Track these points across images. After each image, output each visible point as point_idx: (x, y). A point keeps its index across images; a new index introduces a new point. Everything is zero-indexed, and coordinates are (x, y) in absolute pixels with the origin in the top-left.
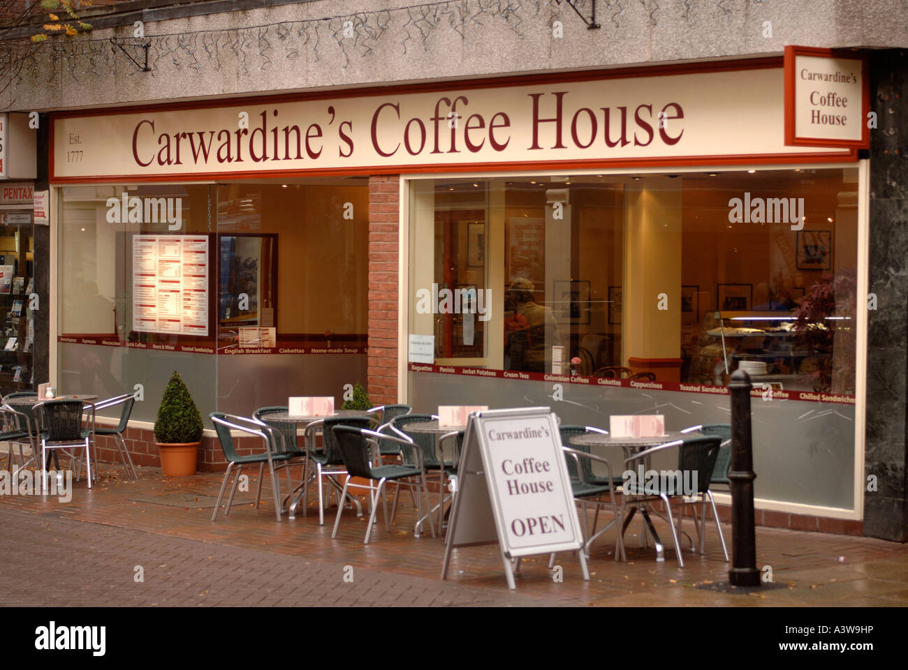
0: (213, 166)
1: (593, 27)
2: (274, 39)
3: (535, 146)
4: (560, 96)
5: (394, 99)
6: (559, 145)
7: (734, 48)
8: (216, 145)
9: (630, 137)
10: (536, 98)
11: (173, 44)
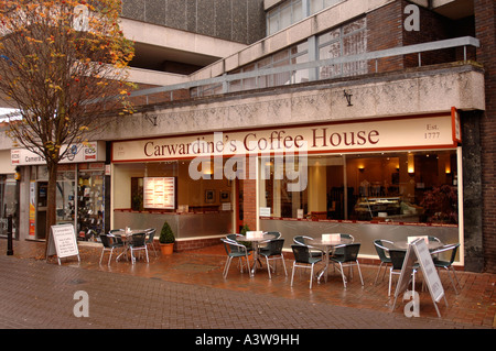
0: (177, 155)
1: (350, 105)
2: (209, 114)
3: (314, 145)
4: (325, 130)
5: (254, 132)
6: (325, 145)
7: (413, 110)
8: (178, 149)
9: (355, 142)
10: (314, 131)
11: (167, 117)
